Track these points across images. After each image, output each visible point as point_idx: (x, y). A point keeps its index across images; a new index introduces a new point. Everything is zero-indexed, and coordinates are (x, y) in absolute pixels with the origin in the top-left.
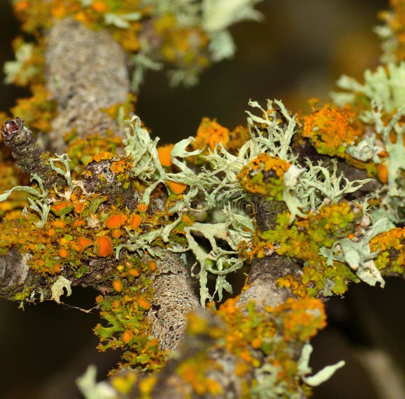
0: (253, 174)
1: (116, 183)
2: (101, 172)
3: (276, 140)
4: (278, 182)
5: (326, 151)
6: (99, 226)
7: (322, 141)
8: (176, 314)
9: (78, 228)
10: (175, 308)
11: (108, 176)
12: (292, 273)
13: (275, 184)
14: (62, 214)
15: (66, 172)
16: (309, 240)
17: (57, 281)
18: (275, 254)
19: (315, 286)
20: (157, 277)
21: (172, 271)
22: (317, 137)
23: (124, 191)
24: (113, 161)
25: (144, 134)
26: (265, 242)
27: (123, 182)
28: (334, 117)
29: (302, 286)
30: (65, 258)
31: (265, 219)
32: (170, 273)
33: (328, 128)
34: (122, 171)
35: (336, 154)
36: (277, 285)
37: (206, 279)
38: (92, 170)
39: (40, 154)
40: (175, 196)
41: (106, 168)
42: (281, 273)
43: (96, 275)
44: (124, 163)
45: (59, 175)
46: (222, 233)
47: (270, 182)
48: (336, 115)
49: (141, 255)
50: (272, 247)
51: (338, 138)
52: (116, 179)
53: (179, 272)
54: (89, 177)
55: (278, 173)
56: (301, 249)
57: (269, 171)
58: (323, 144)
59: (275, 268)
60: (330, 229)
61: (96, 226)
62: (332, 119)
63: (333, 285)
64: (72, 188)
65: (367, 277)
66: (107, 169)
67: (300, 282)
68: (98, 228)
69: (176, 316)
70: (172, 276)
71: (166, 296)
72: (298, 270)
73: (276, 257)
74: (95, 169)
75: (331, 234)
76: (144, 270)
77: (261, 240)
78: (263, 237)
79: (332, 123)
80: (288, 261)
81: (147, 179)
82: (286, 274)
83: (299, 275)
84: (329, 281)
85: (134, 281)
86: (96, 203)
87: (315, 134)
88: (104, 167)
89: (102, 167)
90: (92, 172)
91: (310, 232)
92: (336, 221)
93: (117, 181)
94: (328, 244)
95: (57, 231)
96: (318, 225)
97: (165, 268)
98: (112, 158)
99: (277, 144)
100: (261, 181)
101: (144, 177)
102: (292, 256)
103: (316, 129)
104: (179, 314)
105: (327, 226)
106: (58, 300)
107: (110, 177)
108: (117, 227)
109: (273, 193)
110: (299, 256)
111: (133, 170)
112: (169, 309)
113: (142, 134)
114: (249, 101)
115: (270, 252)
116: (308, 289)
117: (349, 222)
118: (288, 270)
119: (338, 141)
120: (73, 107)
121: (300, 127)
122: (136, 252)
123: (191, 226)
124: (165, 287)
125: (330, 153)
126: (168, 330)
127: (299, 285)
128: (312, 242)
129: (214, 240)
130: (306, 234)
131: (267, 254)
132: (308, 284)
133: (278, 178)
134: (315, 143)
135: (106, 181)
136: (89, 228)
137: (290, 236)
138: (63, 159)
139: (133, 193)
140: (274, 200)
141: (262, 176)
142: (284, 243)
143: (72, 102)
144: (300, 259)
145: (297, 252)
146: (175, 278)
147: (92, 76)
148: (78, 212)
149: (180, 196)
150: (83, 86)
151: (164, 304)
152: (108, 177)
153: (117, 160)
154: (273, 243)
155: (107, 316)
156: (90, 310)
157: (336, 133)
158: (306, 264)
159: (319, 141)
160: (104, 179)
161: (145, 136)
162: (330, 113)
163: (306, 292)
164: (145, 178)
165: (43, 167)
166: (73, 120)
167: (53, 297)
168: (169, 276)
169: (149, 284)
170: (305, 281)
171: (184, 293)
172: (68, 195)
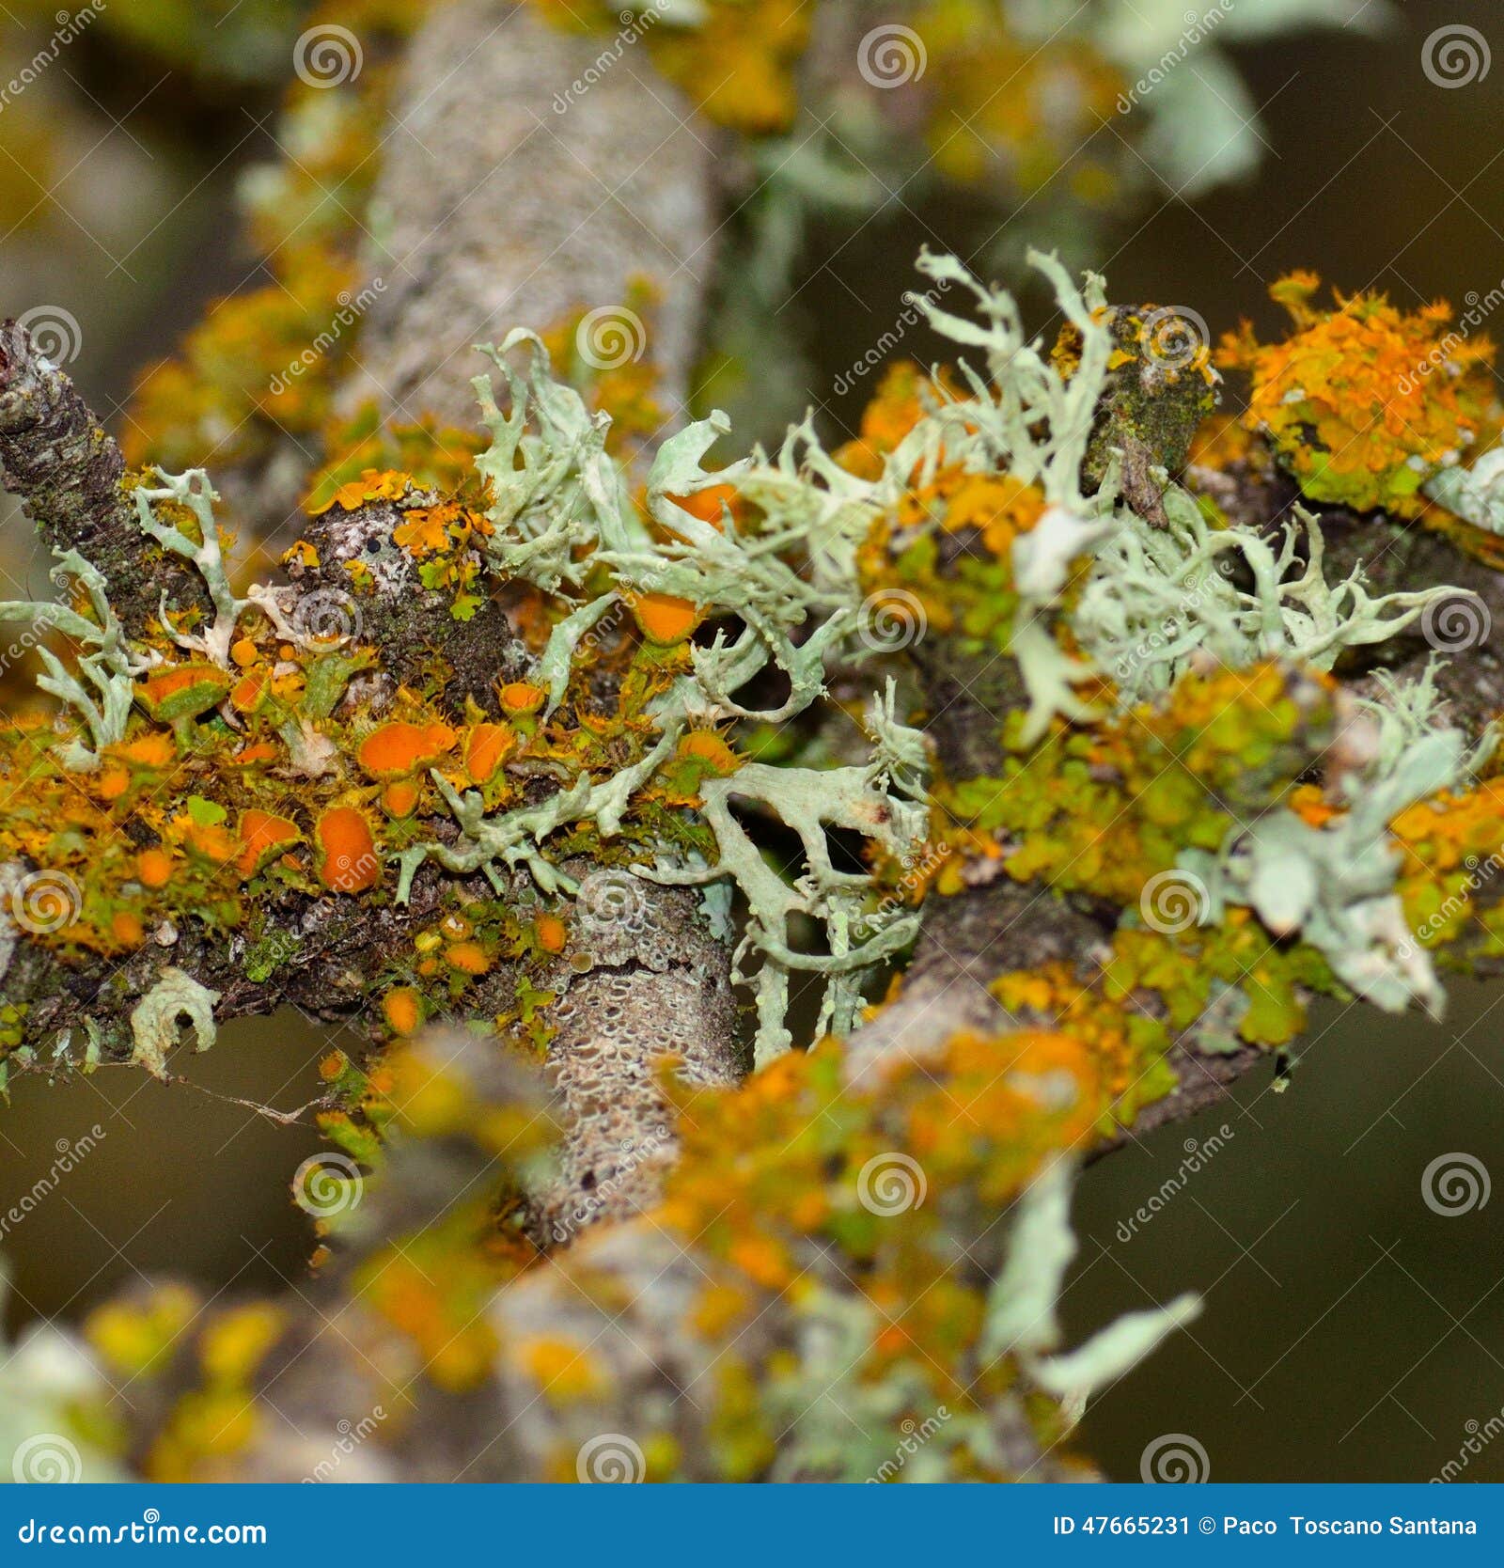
0: (898, 545)
1: (413, 594)
2: (359, 551)
3: (1032, 417)
4: (993, 576)
5: (1338, 490)
6: (335, 768)
7: (1321, 447)
8: (615, 1123)
9: (246, 775)
10: (617, 1100)
11: (386, 566)
12: (1069, 955)
13: (980, 586)
14: (176, 717)
15: (201, 544)
16: (1136, 820)
17: (156, 988)
18: (1002, 877)
19: (1163, 1009)
20: (575, 980)
21: (643, 958)
22: (1298, 431)
23: (458, 629)
24: (409, 508)
25: (565, 406)
26: (970, 828)
27: (450, 591)
28: (1373, 351)
29: (1105, 1009)
30: (160, 890)
31: (964, 731)
32: (633, 965)
33: (1345, 394)
34: (443, 544)
35: (1382, 503)
36: (996, 1001)
37: (785, 994)
38: (325, 544)
39: (116, 475)
40: (657, 651)
41: (380, 533)
42: (1023, 954)
43: (340, 975)
44: (455, 516)
45: (173, 557)
46: (858, 809)
47: (959, 576)
48: (1383, 341)
49: (500, 887)
50: (994, 850)
51: (1387, 435)
52: (418, 579)
53: (673, 964)
54: (308, 568)
55: (993, 540)
56: (1108, 856)
57: (958, 532)
58: (1320, 461)
59: (1001, 935)
60: (1208, 775)
61: (324, 767)
62: (1366, 358)
63: (1243, 1006)
64: (228, 613)
65: (1372, 975)
66: (383, 539)
67: (1097, 992)
68: (334, 775)
69: (613, 1132)
70: (639, 977)
71: (592, 1052)
72: (1091, 943)
73: (1009, 889)
74: (337, 537)
75: (1213, 792)
76: (518, 949)
77: (955, 821)
78: (959, 809)
79: (1364, 374)
80: (1056, 907)
81: (567, 587)
82: (1039, 955)
83: (1095, 967)
84: (1227, 992)
85: (470, 991)
86: (331, 676)
87: (1294, 419)
88: (370, 529)
89: (363, 531)
90: (322, 551)
91: (1137, 787)
92: (1230, 738)
93: (418, 588)
94: (1203, 834)
95: (141, 777)
96: (1165, 756)
97: (615, 946)
98: (407, 495)
99: (1040, 433)
100: (926, 571)
101: (552, 578)
102: (1070, 885)
103: (1295, 396)
104: (628, 1126)
105: (1197, 761)
106: (158, 1068)
107: (391, 569)
108: (402, 772)
109: (975, 622)
110: (1100, 886)
111: (492, 544)
112: (591, 1106)
113: (555, 405)
114: (918, 254)
115: (987, 870)
116: (1134, 1021)
117: (1279, 743)
118: (1049, 943)
119: (1388, 449)
120: (422, 332)
121: (1210, 384)
122: (479, 873)
123: (729, 775)
124: (599, 1019)
125: (1355, 496)
126: (576, 1185)
127: (1094, 1005)
128: (1146, 828)
129: (821, 834)
130: (1126, 795)
131: (974, 877)
132: (1127, 999)
133: (990, 558)
134: (1291, 455)
135: (376, 586)
136: (301, 779)
137: (1065, 804)
138: (187, 489)
139: (502, 642)
140: (986, 652)
141: (930, 552)
142: (1036, 831)
143: (421, 312)
144: (1106, 900)
145: (1089, 869)
146: (651, 985)
147: (525, 210)
148: (241, 707)
149: (679, 653)
150: (475, 250)
151: (577, 1084)
152: (383, 572)
153: (424, 503)
154: (1000, 833)
155: (346, 1132)
156: (296, 1114)
157: (1377, 413)
158: (1125, 921)
159: (1308, 447)
160: (368, 580)
161: (568, 414)
162: (1357, 336)
163: (1126, 1035)
164: (558, 583)
165: (128, 528)
166: (410, 383)
167: (138, 1052)
168: (624, 978)
169: (541, 1009)
170: (1118, 988)
171: (673, 1045)
172: (215, 641)
